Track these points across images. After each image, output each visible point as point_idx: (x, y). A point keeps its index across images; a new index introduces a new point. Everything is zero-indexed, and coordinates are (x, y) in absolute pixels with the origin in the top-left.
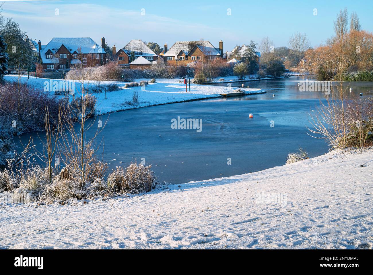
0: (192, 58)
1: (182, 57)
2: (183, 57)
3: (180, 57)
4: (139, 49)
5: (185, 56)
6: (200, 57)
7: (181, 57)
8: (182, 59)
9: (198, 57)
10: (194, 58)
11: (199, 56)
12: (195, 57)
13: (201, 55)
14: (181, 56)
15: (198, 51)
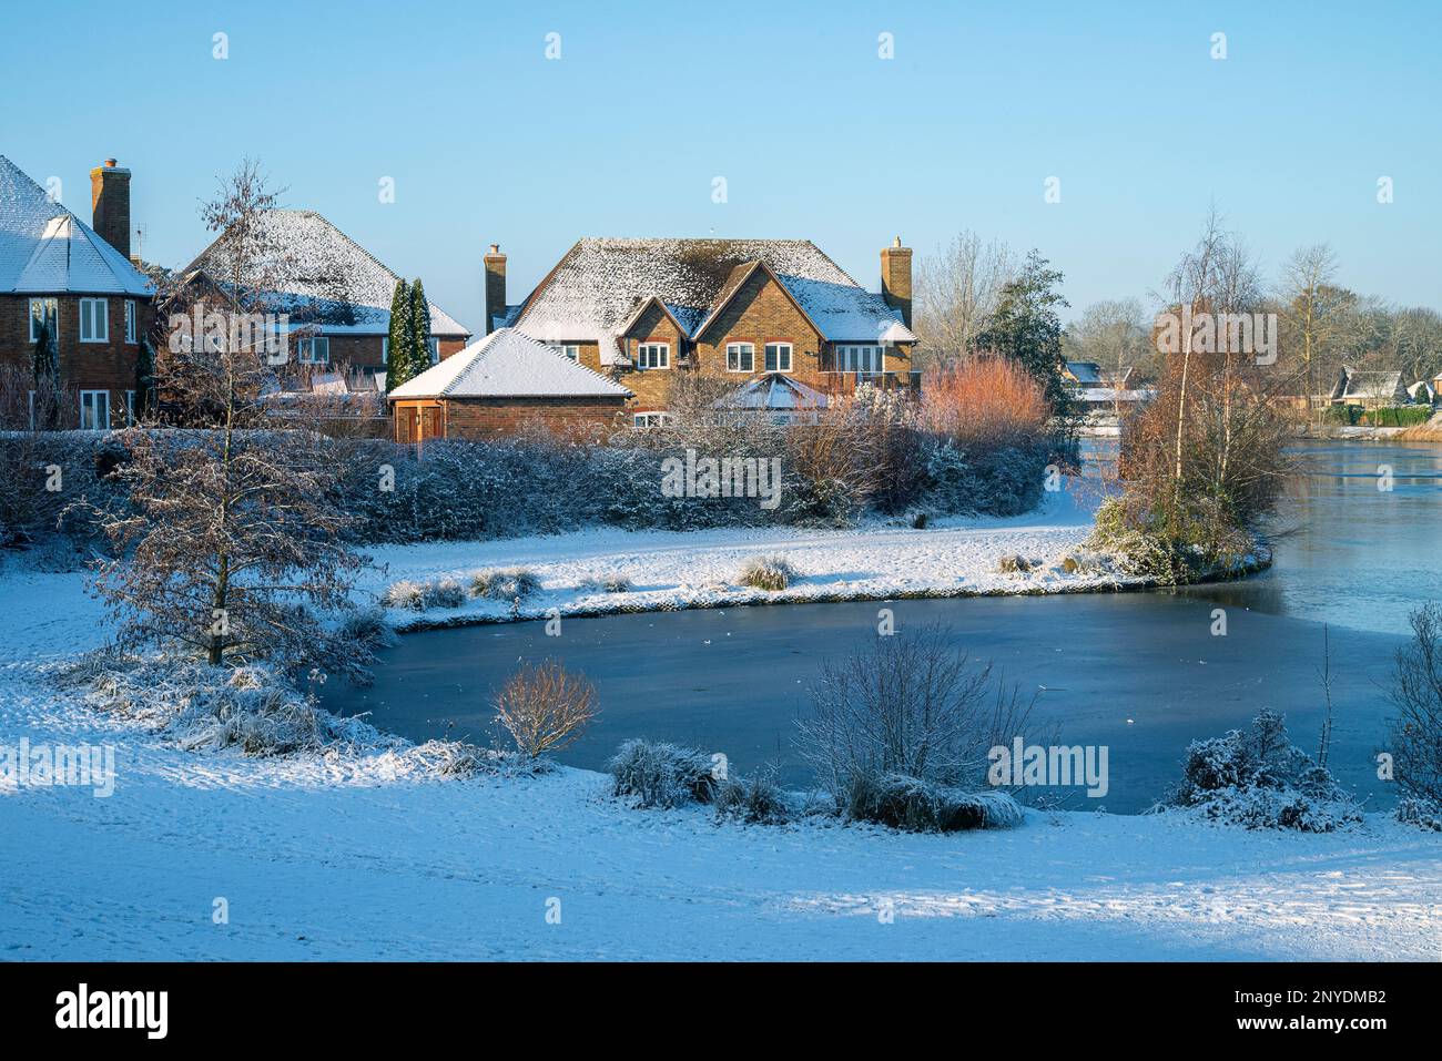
0: (733, 356)
1: (653, 351)
2: (663, 350)
3: (635, 346)
4: (322, 280)
5: (675, 338)
6: (785, 351)
7: (647, 345)
8: (653, 364)
9: (771, 352)
10: (746, 358)
11: (779, 345)
12: (752, 348)
13: (789, 340)
14: (642, 340)
15: (775, 308)
